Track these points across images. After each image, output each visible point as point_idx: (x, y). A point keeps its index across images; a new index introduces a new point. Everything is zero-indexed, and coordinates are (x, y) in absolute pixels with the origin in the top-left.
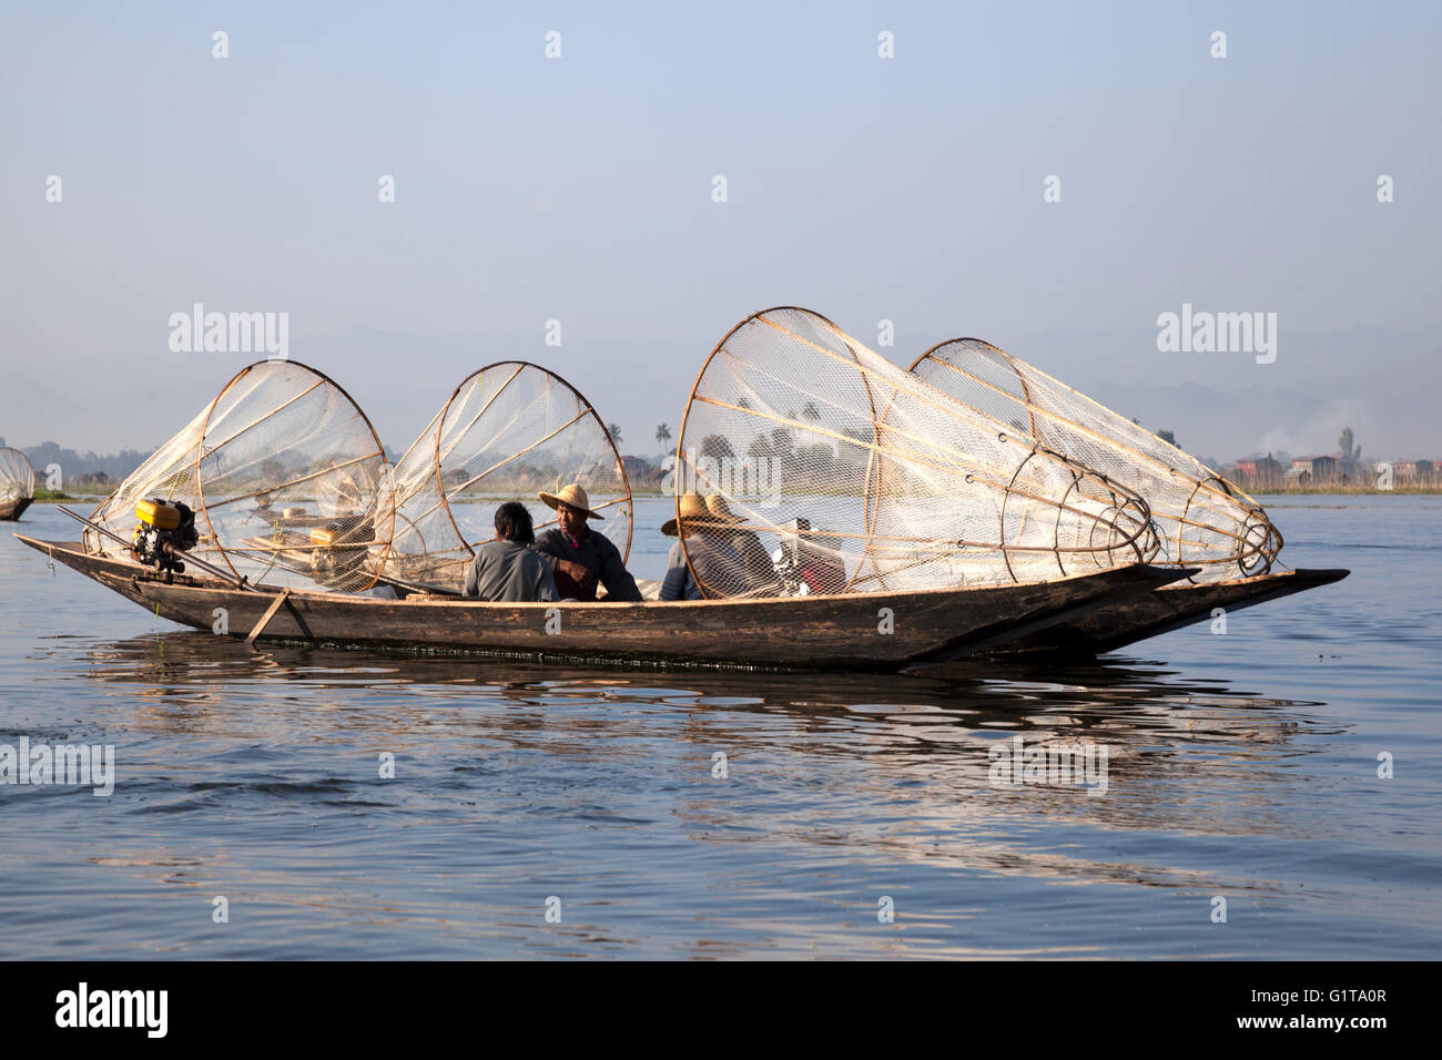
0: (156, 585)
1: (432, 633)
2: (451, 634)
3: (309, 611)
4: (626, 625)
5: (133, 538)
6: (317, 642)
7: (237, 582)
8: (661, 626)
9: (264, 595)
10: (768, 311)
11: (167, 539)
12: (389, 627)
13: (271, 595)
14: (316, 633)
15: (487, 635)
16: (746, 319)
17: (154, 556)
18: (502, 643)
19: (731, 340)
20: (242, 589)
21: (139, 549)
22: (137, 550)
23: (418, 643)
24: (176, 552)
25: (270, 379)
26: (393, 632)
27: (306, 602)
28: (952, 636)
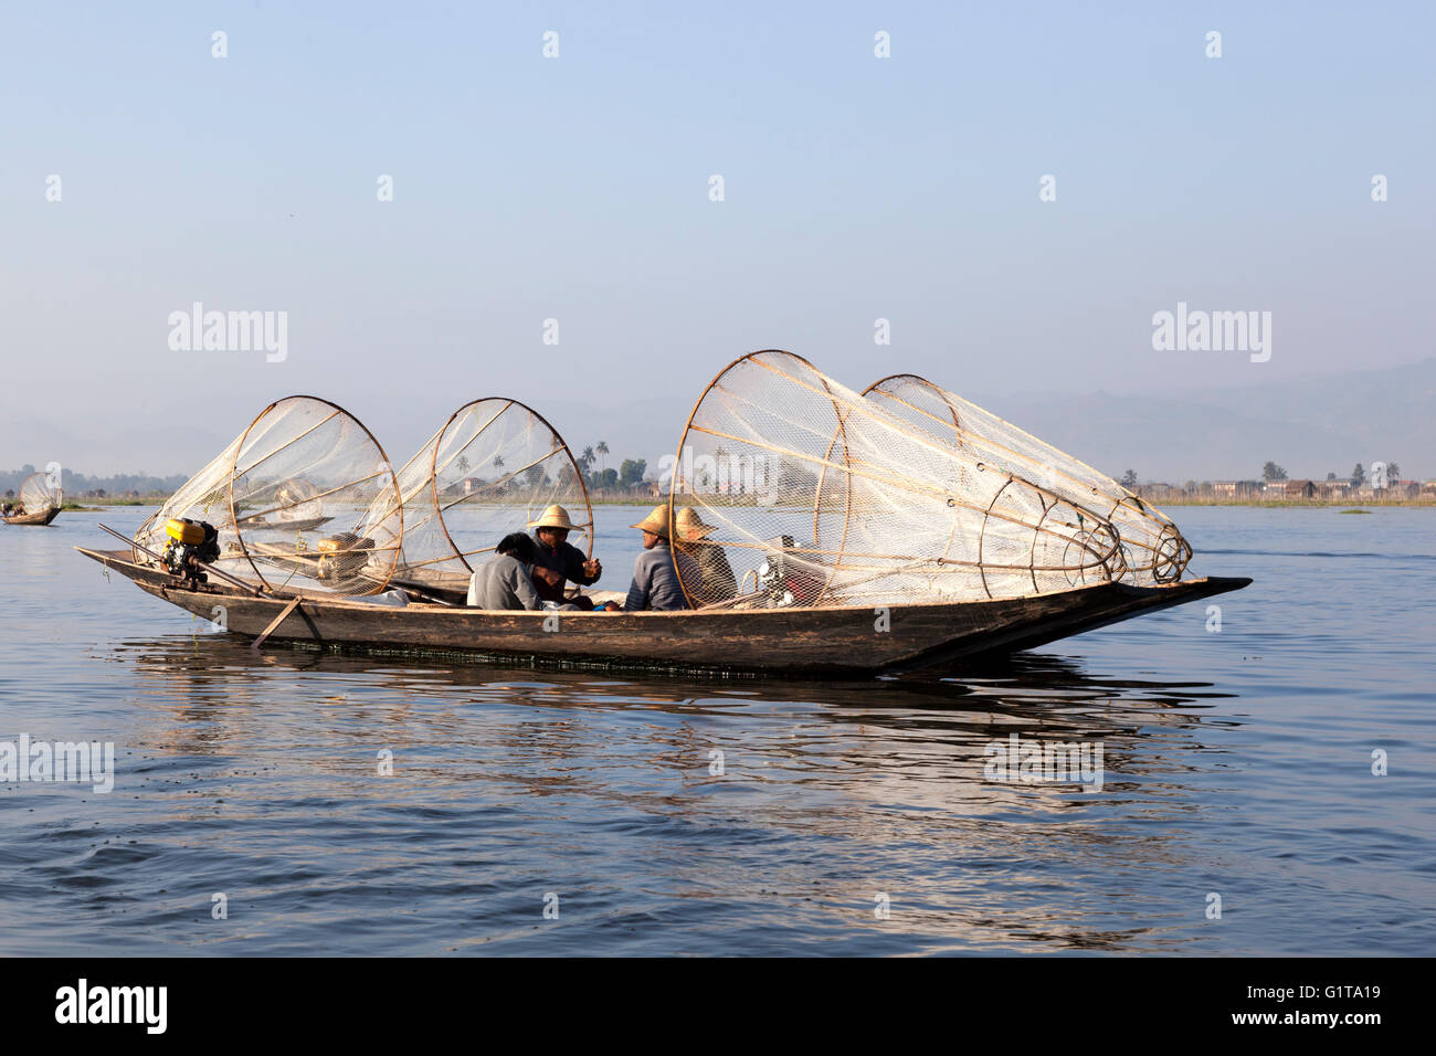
0: (182, 592)
1: (432, 637)
2: (449, 638)
3: (318, 615)
4: (614, 631)
5: (163, 551)
6: (325, 644)
7: (254, 591)
8: (648, 633)
9: (278, 601)
10: (758, 353)
11: (193, 553)
12: (392, 631)
13: (285, 602)
14: (324, 635)
15: (484, 640)
16: (738, 359)
17: (181, 568)
18: (497, 646)
19: (725, 377)
20: (258, 596)
21: (168, 561)
22: (166, 562)
23: (417, 645)
24: (200, 564)
25: (291, 412)
26: (394, 635)
27: (316, 608)
28: (928, 646)
